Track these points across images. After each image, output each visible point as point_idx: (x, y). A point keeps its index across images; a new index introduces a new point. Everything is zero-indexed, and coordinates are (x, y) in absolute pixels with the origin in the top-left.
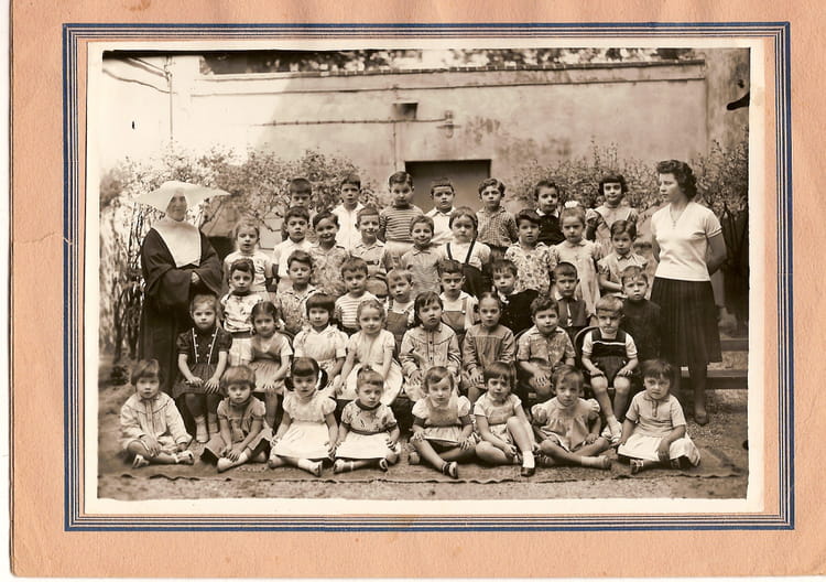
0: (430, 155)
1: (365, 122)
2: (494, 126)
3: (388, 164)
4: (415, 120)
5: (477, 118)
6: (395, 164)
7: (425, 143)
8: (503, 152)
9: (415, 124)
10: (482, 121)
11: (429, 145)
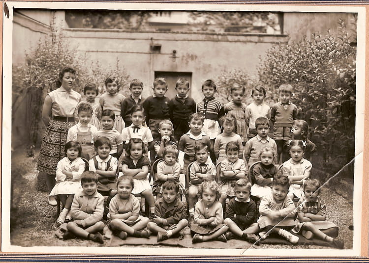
0: (166, 69)
1: (138, 53)
2: (194, 58)
3: (147, 72)
4: (160, 53)
5: (187, 54)
6: (150, 72)
7: (164, 63)
8: (197, 69)
9: (160, 55)
10: (189, 55)
11: (165, 65)
